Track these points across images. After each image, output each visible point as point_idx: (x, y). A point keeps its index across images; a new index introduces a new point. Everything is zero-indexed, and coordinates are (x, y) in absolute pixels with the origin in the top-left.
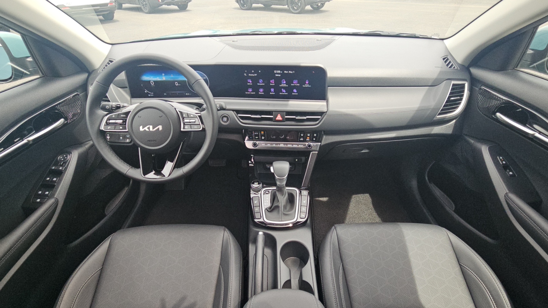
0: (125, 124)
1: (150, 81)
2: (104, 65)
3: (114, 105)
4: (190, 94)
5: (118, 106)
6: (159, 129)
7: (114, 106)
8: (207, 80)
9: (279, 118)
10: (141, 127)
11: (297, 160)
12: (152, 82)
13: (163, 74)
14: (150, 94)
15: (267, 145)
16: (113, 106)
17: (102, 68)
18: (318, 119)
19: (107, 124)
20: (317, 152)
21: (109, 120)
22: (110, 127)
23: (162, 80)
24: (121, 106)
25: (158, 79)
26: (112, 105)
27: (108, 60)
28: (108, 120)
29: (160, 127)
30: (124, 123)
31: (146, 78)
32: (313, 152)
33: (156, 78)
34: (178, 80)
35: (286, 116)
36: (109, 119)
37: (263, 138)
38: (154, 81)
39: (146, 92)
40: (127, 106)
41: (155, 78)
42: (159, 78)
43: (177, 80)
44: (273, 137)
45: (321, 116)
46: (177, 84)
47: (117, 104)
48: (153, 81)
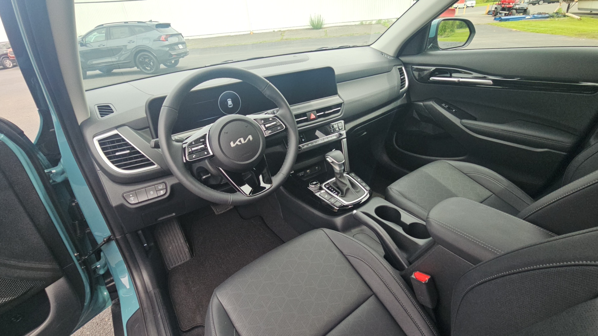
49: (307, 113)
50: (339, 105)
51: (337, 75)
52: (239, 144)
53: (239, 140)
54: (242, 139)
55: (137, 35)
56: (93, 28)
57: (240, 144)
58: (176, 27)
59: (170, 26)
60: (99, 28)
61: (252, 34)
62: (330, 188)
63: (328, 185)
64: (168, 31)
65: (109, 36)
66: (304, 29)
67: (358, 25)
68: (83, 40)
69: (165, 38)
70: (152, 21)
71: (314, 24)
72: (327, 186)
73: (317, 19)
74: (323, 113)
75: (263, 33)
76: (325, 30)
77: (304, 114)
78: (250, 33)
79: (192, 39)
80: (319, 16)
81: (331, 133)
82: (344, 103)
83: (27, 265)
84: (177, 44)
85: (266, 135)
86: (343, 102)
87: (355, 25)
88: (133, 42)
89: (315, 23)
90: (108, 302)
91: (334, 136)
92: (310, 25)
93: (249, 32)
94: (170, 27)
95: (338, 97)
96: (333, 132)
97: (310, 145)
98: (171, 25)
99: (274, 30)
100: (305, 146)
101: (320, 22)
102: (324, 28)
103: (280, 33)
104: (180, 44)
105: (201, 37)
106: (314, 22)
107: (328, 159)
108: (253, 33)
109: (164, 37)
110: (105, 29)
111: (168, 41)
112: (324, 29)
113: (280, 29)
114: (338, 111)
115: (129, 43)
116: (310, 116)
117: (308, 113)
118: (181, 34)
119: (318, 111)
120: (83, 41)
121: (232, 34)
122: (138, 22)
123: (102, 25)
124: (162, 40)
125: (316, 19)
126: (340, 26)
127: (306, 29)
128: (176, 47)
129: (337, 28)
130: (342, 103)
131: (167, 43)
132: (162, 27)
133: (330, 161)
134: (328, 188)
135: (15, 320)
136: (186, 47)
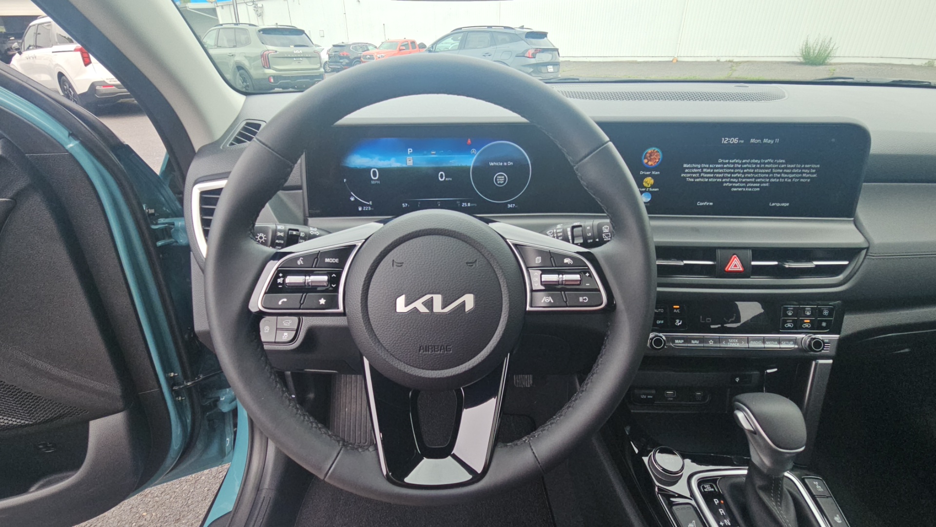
0: (336, 290)
1: (368, 170)
2: (230, 138)
3: (281, 231)
4: (473, 205)
5: (294, 233)
6: (463, 304)
7: (282, 234)
8: (528, 165)
9: (735, 265)
10: (401, 301)
11: (737, 380)
12: (374, 173)
13: (410, 150)
14: (363, 205)
15: (690, 342)
16: (279, 234)
17: (229, 140)
18: (841, 269)
19: (274, 288)
20: (830, 361)
21: (284, 277)
22: (285, 300)
23: (404, 165)
24: (302, 235)
25: (393, 163)
26: (275, 232)
27: (244, 123)
28: (281, 275)
29: (469, 301)
30: (334, 286)
31: (357, 161)
32: (821, 361)
33: (389, 160)
34: (449, 165)
35: (754, 260)
36: (283, 272)
37: (678, 323)
38: (379, 169)
39: (352, 199)
40: (318, 233)
41: (384, 160)
42: (397, 161)
43: (444, 165)
44: (704, 319)
45: (850, 260)
46: (442, 178)
47: (290, 229)
48: (377, 169)
49: (719, 252)
50: (849, 253)
51: (875, 156)
52: (423, 309)
53: (428, 297)
54: (438, 299)
55: (498, 46)
56: (448, 32)
57: (426, 310)
58: (553, 39)
59: (546, 36)
60: (457, 31)
61: (675, 61)
62: (716, 501)
63: (712, 487)
64: (542, 43)
65: (463, 45)
66: (783, 63)
67: (921, 67)
68: (432, 47)
69: (533, 54)
70: (524, 27)
71: (809, 53)
72: (708, 488)
73: (819, 44)
74: (776, 263)
75: (696, 62)
76: (833, 67)
77: (708, 252)
78: (672, 61)
79: (574, 62)
80: (827, 41)
81: (784, 328)
82: (870, 250)
83: (65, 374)
84: (546, 64)
85: (531, 306)
86: (866, 245)
87: (912, 66)
88: (489, 55)
89: (811, 53)
90: (229, 456)
91: (789, 340)
92: (799, 55)
93: (671, 59)
94: (545, 38)
95: (852, 226)
96: (789, 328)
97: (695, 343)
98: (548, 35)
99: (718, 59)
100: (677, 341)
101: (826, 50)
102: (831, 64)
103: (730, 64)
104: (551, 65)
105: (588, 60)
106: (812, 51)
107: (740, 415)
108: (677, 61)
109: (532, 51)
110: (462, 34)
111: (535, 58)
112: (829, 66)
113: (731, 59)
114: (835, 271)
115: (484, 56)
116: (727, 261)
117: (724, 251)
118: (557, 50)
119: (760, 252)
120: (433, 49)
121: (639, 60)
122: (505, 27)
123: (461, 28)
124: (528, 56)
125: (817, 45)
126: (871, 64)
127: (788, 63)
128: (543, 69)
129: (863, 67)
130: (863, 249)
131: (533, 61)
132: (533, 38)
133: (746, 425)
134: (708, 497)
135: (44, 450)
136: (558, 71)
